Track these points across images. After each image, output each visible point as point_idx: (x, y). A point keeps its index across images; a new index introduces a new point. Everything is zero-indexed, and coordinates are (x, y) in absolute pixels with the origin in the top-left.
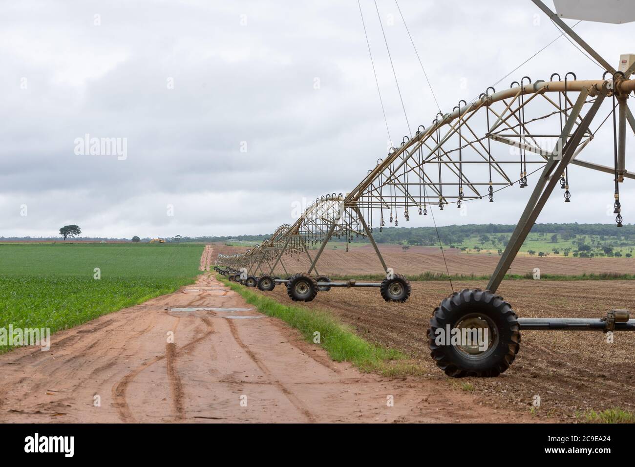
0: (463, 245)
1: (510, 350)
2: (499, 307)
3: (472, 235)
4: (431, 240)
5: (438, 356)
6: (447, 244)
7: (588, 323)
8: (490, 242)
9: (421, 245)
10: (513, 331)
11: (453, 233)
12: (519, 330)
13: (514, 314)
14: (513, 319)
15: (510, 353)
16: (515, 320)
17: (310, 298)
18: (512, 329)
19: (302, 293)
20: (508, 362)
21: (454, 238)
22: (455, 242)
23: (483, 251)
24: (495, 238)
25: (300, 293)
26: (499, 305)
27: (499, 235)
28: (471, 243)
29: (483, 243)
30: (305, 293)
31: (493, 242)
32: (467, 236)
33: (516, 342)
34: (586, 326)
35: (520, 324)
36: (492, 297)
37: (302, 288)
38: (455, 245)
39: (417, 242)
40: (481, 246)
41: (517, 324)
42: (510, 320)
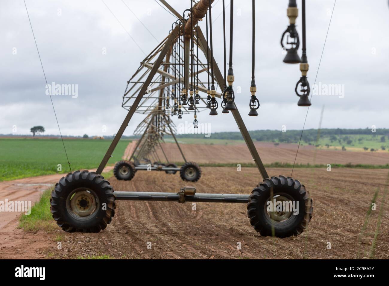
0: (319, 143)
1: (108, 214)
2: (100, 183)
3: (325, 136)
4: (295, 139)
5: (57, 217)
6: (306, 142)
7: (166, 196)
8: (337, 141)
9: (288, 142)
10: (109, 201)
11: (311, 134)
12: (115, 200)
13: (110, 189)
14: (110, 192)
15: (107, 216)
16: (112, 193)
17: (129, 178)
18: (109, 199)
19: (125, 174)
20: (106, 223)
21: (312, 138)
22: (312, 140)
23: (331, 148)
24: (341, 138)
25: (123, 175)
26: (99, 182)
27: (344, 136)
28: (324, 142)
29: (332, 142)
30: (126, 175)
31: (340, 141)
32: (321, 136)
33: (112, 208)
34: (165, 198)
35: (116, 196)
36: (95, 176)
37: (125, 171)
38: (312, 143)
39: (286, 140)
40: (330, 144)
41: (112, 195)
42: (107, 192)
